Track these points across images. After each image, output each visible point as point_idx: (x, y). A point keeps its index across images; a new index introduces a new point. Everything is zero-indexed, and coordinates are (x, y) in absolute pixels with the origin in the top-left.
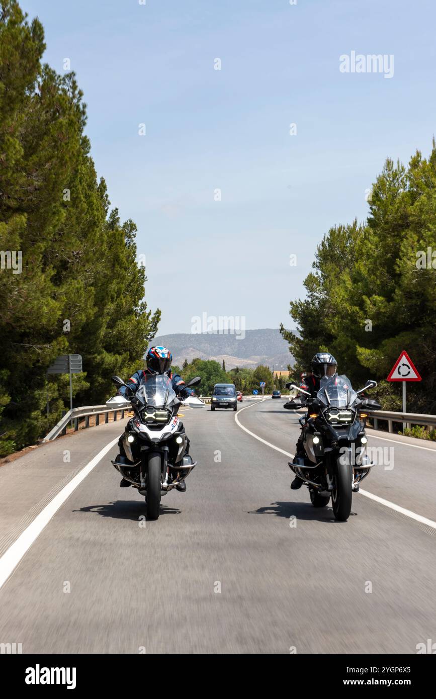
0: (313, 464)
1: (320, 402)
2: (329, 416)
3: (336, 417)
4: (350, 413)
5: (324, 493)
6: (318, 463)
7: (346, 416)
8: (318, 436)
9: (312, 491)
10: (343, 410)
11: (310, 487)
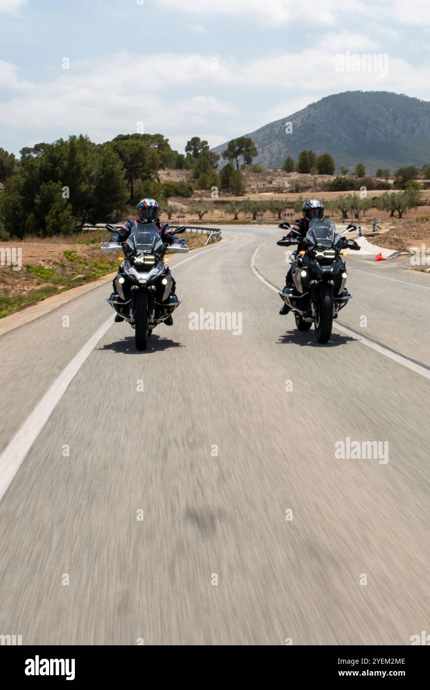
0: (300, 294)
1: (309, 241)
2: (316, 254)
3: (321, 254)
4: (334, 252)
5: (308, 319)
6: (304, 293)
7: (331, 254)
8: (305, 269)
9: (297, 317)
10: (328, 248)
11: (296, 313)
